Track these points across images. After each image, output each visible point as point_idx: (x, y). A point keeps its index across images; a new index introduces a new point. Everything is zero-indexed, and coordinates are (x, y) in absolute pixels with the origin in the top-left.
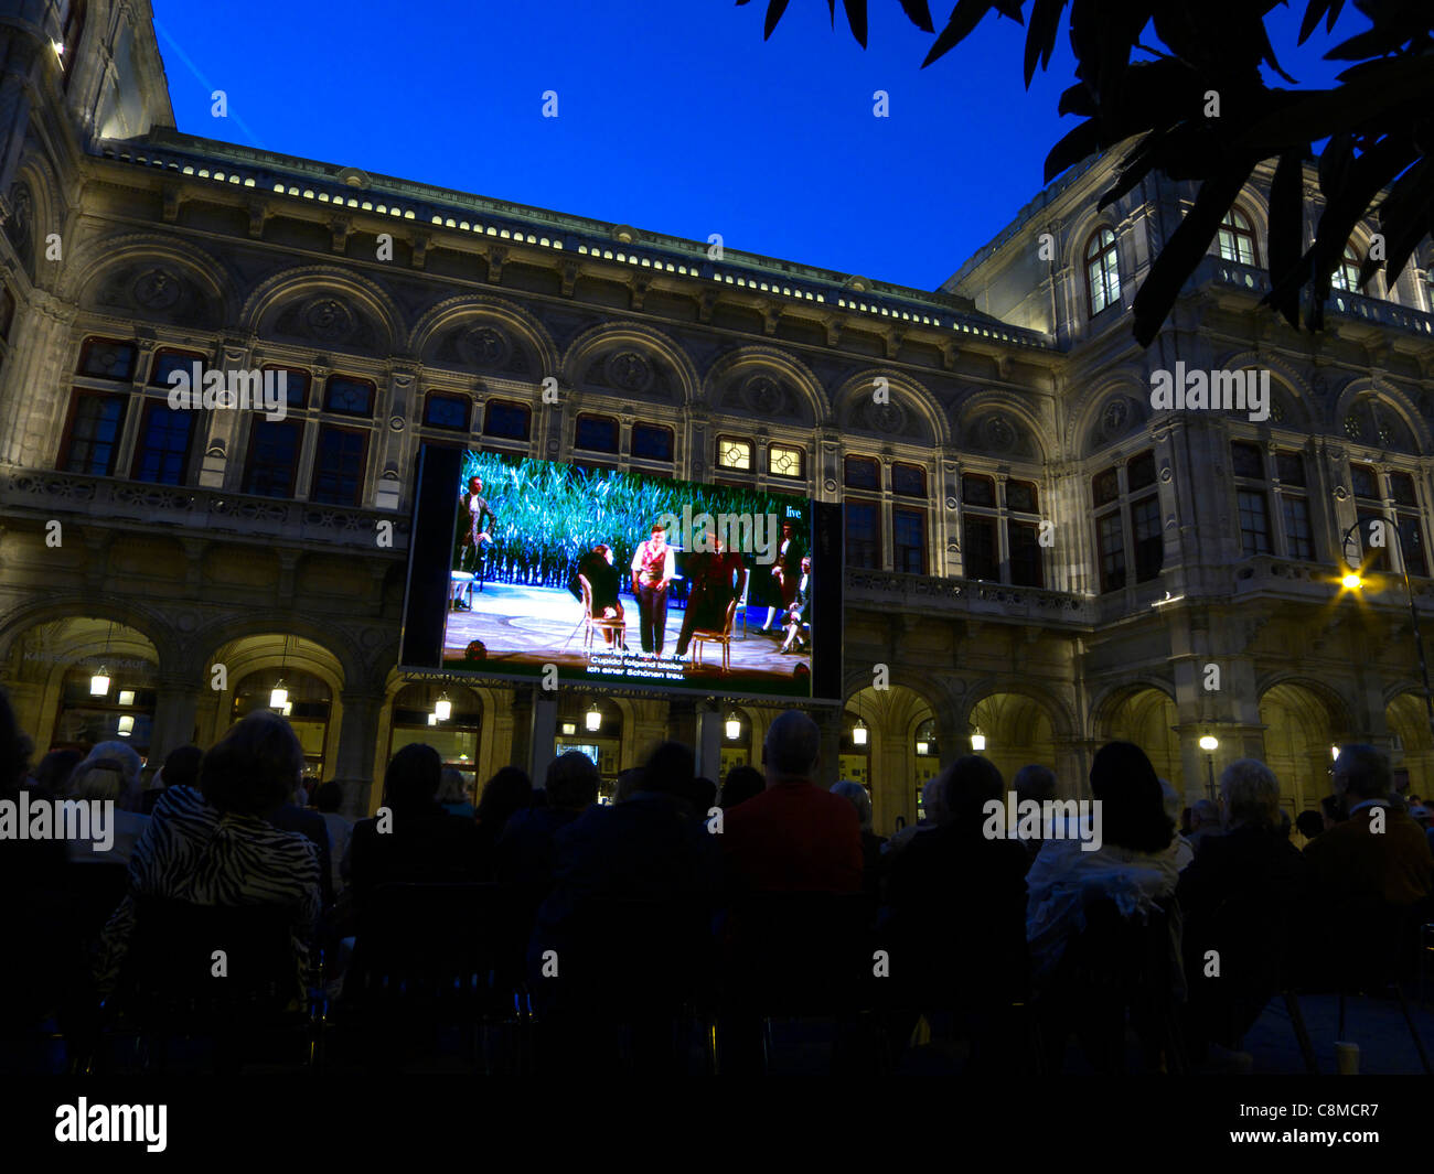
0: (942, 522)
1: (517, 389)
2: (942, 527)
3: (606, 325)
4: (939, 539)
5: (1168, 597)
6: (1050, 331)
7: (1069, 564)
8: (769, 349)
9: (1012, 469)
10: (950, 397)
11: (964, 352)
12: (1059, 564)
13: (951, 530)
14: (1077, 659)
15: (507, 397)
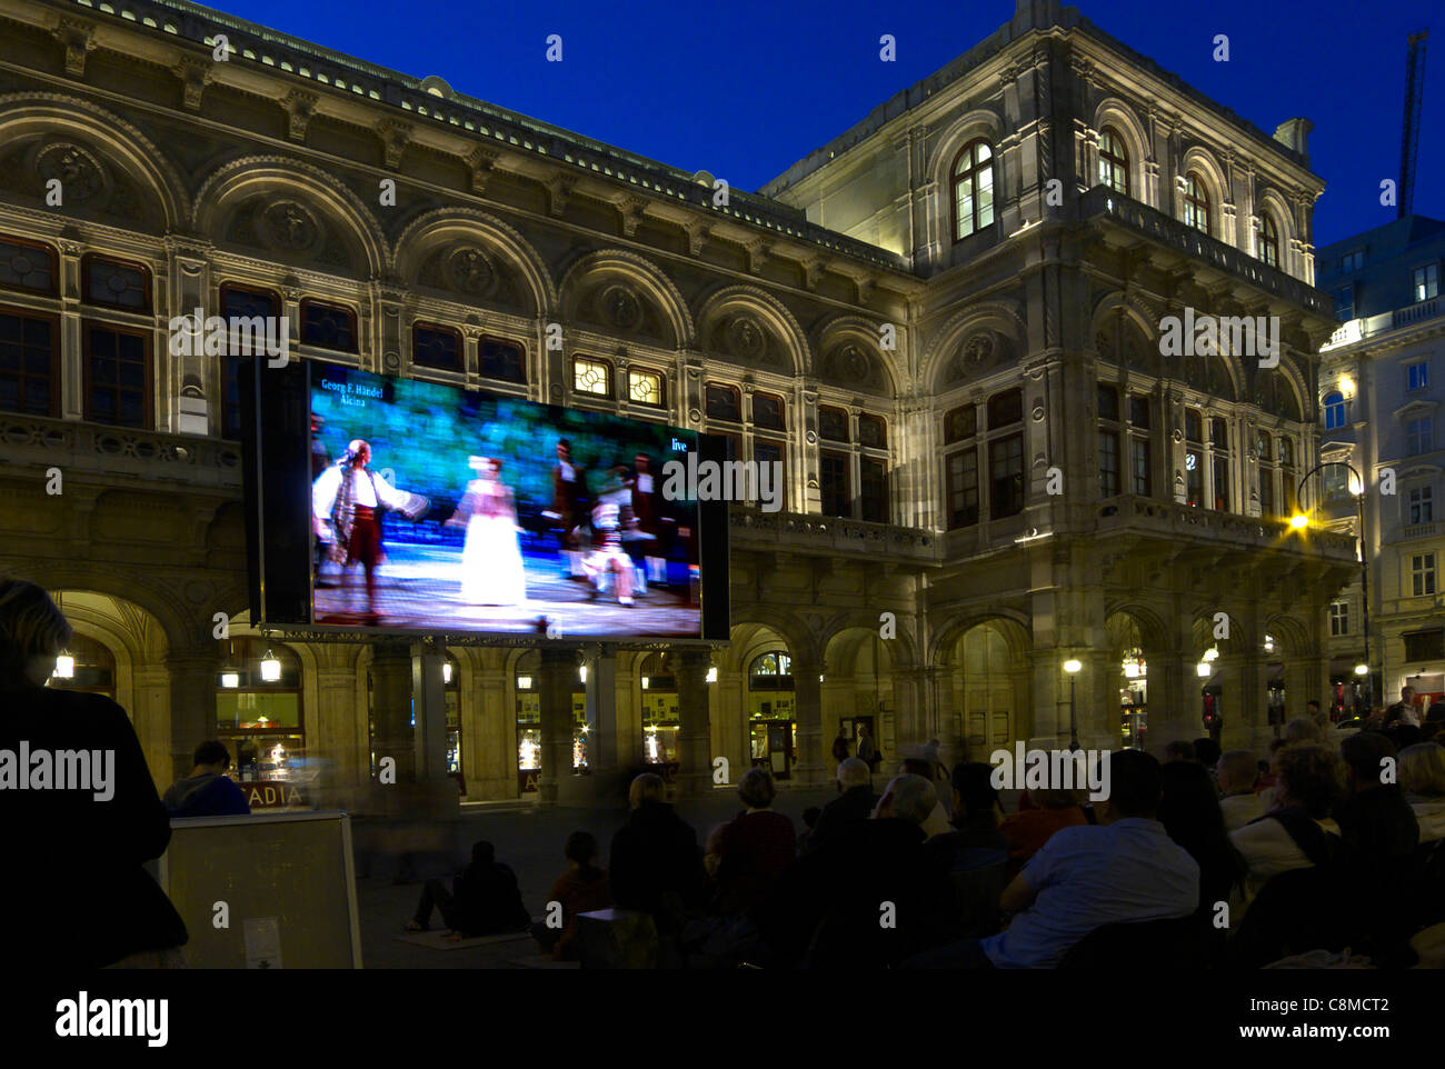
0: (802, 457)
1: (338, 286)
2: (802, 462)
3: (443, 211)
4: (798, 475)
5: (1035, 533)
6: (906, 253)
7: (916, 501)
8: (628, 255)
9: (866, 402)
10: (812, 322)
11: (828, 272)
12: (906, 500)
13: (811, 466)
14: (919, 594)
15: (326, 297)
